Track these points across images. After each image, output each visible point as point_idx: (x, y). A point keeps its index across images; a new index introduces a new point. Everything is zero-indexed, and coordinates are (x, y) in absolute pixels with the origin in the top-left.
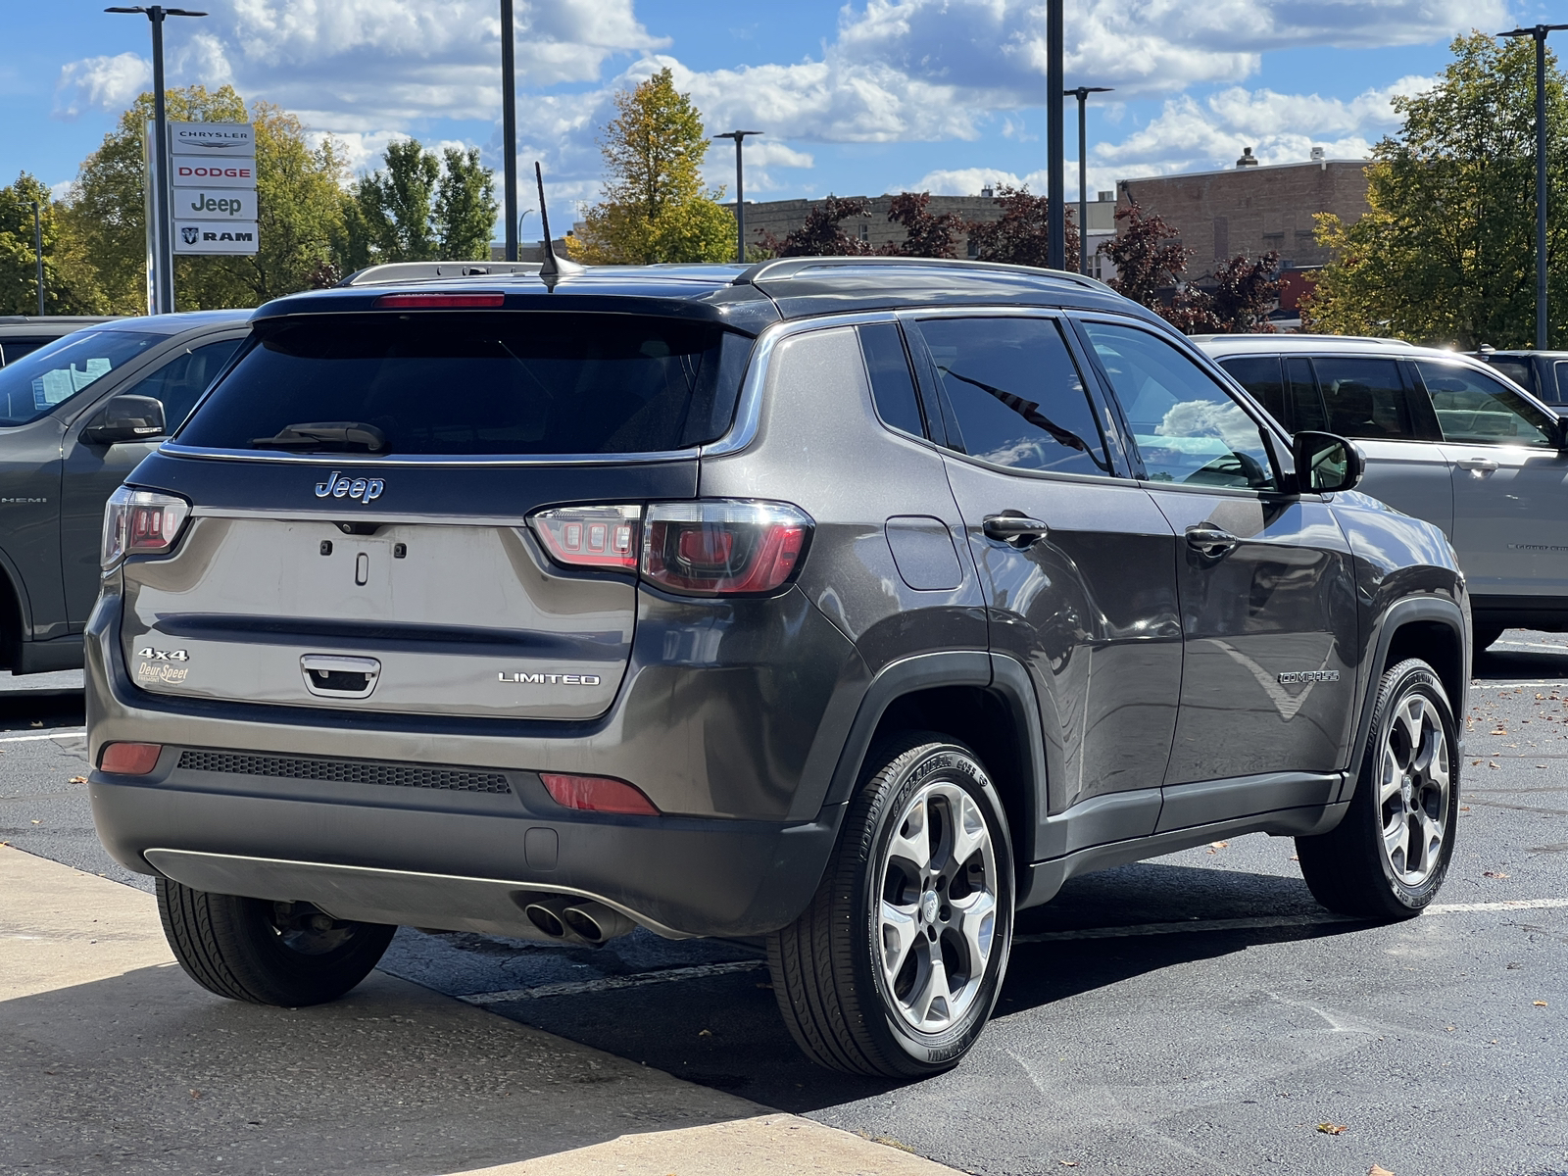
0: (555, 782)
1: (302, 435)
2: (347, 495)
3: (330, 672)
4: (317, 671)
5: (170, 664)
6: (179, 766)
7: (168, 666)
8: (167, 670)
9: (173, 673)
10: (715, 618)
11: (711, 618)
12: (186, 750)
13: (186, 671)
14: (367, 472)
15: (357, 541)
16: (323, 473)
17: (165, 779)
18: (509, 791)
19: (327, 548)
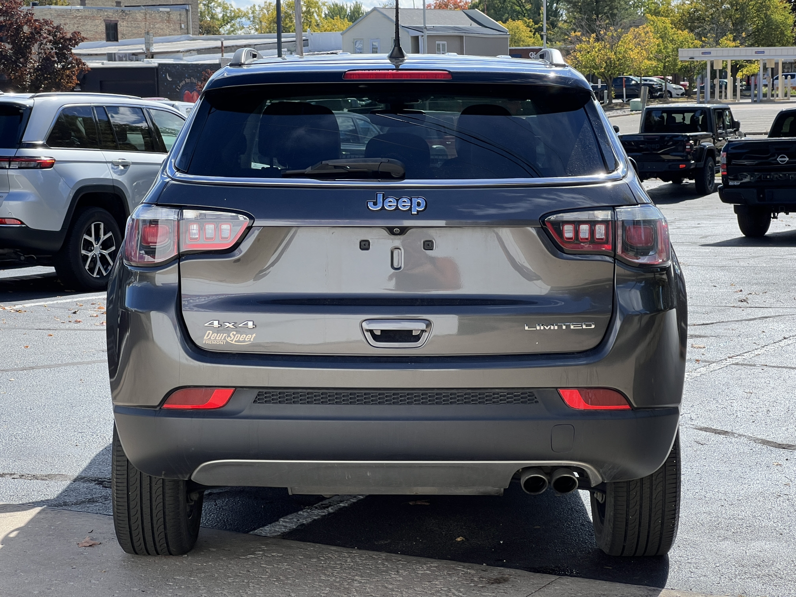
0: (568, 394)
1: (335, 167)
2: (397, 208)
3: (382, 331)
4: (372, 330)
5: (236, 331)
6: (255, 402)
7: (235, 333)
8: (234, 335)
9: (242, 337)
10: (636, 283)
11: (634, 283)
12: (261, 390)
13: (254, 335)
14: (411, 193)
15: (392, 239)
16: (371, 193)
17: (242, 411)
18: (537, 402)
19: (365, 245)
